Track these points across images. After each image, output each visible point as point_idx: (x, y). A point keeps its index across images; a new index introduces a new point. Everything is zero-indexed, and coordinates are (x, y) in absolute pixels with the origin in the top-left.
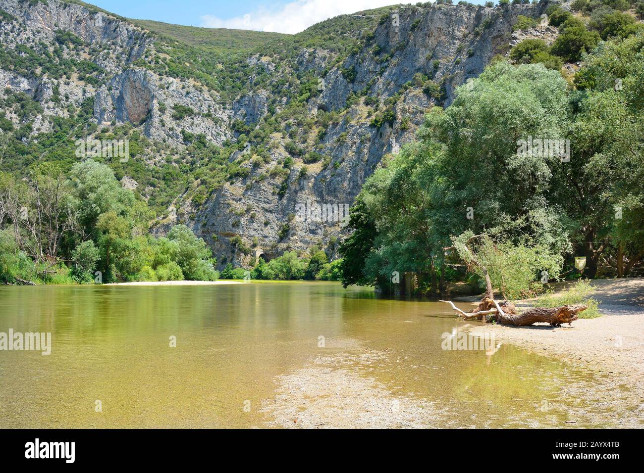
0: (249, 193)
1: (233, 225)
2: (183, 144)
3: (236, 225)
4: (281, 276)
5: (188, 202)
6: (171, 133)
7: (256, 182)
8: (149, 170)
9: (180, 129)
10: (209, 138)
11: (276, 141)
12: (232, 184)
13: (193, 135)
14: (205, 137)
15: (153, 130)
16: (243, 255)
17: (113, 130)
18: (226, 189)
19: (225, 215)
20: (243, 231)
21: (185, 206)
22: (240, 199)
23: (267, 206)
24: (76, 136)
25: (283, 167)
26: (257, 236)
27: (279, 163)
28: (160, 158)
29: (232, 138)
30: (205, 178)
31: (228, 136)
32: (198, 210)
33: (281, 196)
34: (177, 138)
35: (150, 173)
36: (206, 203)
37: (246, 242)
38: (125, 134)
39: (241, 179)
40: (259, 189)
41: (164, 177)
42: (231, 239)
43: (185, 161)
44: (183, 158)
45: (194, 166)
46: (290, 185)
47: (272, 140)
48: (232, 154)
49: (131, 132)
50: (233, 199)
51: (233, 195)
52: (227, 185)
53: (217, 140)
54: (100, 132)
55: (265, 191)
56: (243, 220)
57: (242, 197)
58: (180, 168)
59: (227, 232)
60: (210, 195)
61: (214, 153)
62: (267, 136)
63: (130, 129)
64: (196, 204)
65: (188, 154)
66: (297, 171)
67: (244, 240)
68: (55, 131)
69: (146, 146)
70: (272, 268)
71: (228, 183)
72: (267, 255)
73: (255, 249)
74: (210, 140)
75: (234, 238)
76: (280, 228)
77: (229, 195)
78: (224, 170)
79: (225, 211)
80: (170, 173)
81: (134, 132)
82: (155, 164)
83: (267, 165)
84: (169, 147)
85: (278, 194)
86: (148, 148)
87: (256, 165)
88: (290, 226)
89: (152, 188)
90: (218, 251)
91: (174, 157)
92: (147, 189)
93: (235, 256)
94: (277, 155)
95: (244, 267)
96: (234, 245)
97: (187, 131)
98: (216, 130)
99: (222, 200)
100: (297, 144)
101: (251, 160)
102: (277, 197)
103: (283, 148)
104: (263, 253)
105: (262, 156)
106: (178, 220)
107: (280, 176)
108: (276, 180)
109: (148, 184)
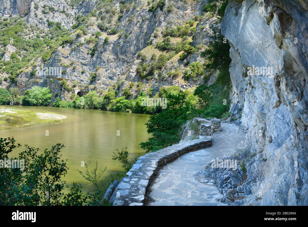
0: (73, 53)
1: (62, 73)
2: (47, 27)
3: (64, 73)
5: (40, 59)
6: (41, 21)
7: (77, 46)
8: (25, 41)
9: (46, 19)
10: (63, 24)
11: (92, 22)
12: (63, 47)
13: (54, 23)
14: (60, 24)
15: (30, 19)
16: (66, 92)
17: (10, 19)
18: (60, 51)
20: (68, 77)
21: (37, 61)
22: (67, 57)
23: (83, 62)
25: (95, 38)
26: (76, 80)
27: (93, 35)
31: (74, 23)
32: (45, 64)
33: (93, 55)
34: (44, 24)
35: (25, 43)
36: (49, 59)
37: (69, 84)
38: (15, 21)
39: (69, 44)
40: (79, 51)
41: (34, 46)
42: (60, 82)
43: (47, 37)
44: (47, 35)
46: (98, 48)
47: (90, 21)
48: (69, 31)
50: (63, 57)
51: (63, 54)
52: (60, 48)
53: (67, 26)
54: (2, 21)
55: (83, 52)
56: (68, 70)
57: (69, 55)
58: (44, 40)
60: (52, 54)
64: (44, 60)
65: (50, 33)
66: (102, 39)
67: (68, 82)
69: (25, 28)
71: (61, 47)
72: (82, 92)
73: (75, 88)
74: (64, 26)
75: (62, 81)
76: (91, 76)
77: (60, 54)
80: (37, 43)
81: (20, 20)
82: (29, 38)
83: (85, 36)
84: (39, 29)
85: (91, 54)
86: (26, 29)
87: (78, 36)
88: (97, 74)
89: (25, 52)
90: (53, 89)
91: (41, 35)
92: (22, 52)
93: (62, 92)
94: (92, 30)
95: (67, 100)
96: (62, 86)
97: (50, 20)
98: (67, 20)
99: (56, 58)
100: (105, 24)
101: (76, 33)
102: (90, 56)
103: (96, 26)
104: (80, 91)
105: (82, 30)
106: (33, 70)
107: (93, 43)
108: (90, 45)
109: (23, 49)
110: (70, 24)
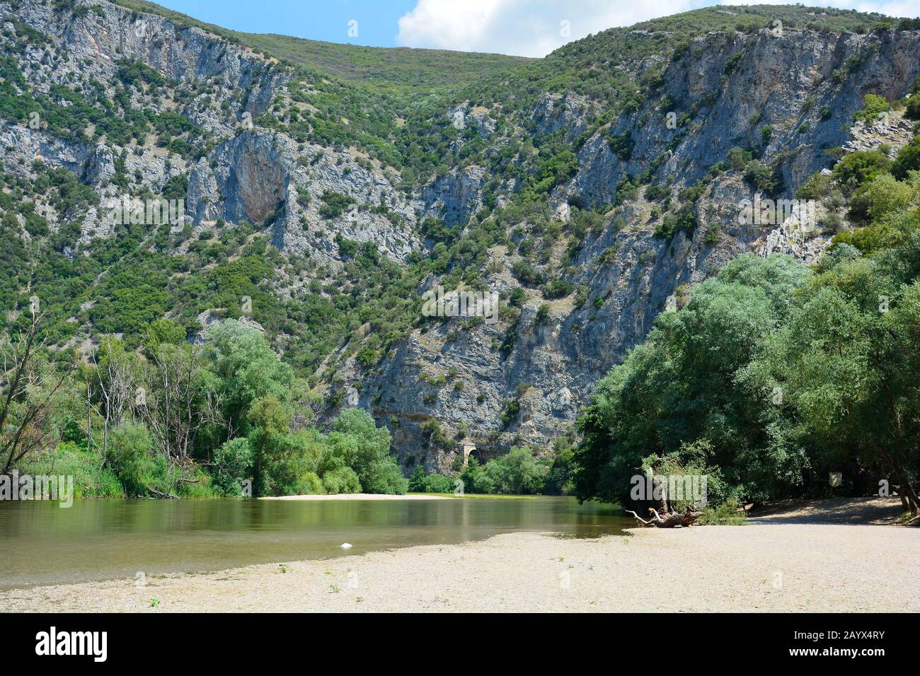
0: (452, 348)
1: (426, 402)
2: (338, 260)
3: (431, 401)
4: (505, 487)
5: (350, 361)
6: (318, 240)
7: (464, 329)
8: (282, 306)
9: (333, 235)
10: (382, 248)
11: (498, 260)
12: (423, 332)
13: (355, 244)
14: (375, 247)
15: (288, 237)
16: (442, 452)
17: (219, 234)
18: (415, 342)
19: (412, 385)
20: (443, 412)
21: (344, 369)
22: (438, 359)
23: (482, 370)
24: (157, 245)
25: (509, 305)
26: (465, 420)
27: (502, 297)
28: (301, 284)
29: (422, 250)
30: (377, 320)
31: (416, 245)
32: (366, 375)
33: (505, 353)
34: (329, 249)
35: (283, 310)
36: (380, 363)
37: (447, 431)
38: (241, 242)
39: (438, 324)
40: (469, 341)
41: (308, 317)
42: (423, 425)
43: (341, 289)
44: (340, 284)
45: (357, 298)
46: (520, 334)
47: (491, 259)
48: (423, 281)
49: (251, 238)
50: (426, 358)
51: (426, 351)
52: (416, 334)
53: (396, 252)
54: (197, 239)
55: (478, 345)
56: (443, 393)
57: (440, 354)
58: (334, 301)
59: (416, 413)
60: (387, 350)
61: (391, 276)
62: (481, 250)
63: (249, 233)
64: (362, 365)
65: (347, 276)
66: (533, 311)
67: (443, 427)
68: (119, 236)
69: (277, 263)
70: (490, 475)
71: (418, 331)
72: (482, 451)
73: (462, 442)
74: (385, 253)
75: (428, 423)
76: (504, 408)
77: (418, 351)
78: (410, 307)
79: (413, 379)
80: (317, 311)
81: (256, 239)
82: (292, 295)
84: (315, 265)
85: (501, 350)
86: (280, 268)
88: (521, 405)
89: (287, 336)
90: (400, 445)
91: (324, 283)
92: (279, 339)
93: (429, 453)
94: (499, 283)
95: (445, 472)
96: (427, 435)
97: (346, 237)
98: (395, 236)
99: (407, 360)
100: (533, 264)
102: (498, 355)
103: (509, 271)
104: (475, 449)
105: (474, 285)
107: (504, 320)
108: (497, 326)
109: (280, 328)
110: (402, 246)
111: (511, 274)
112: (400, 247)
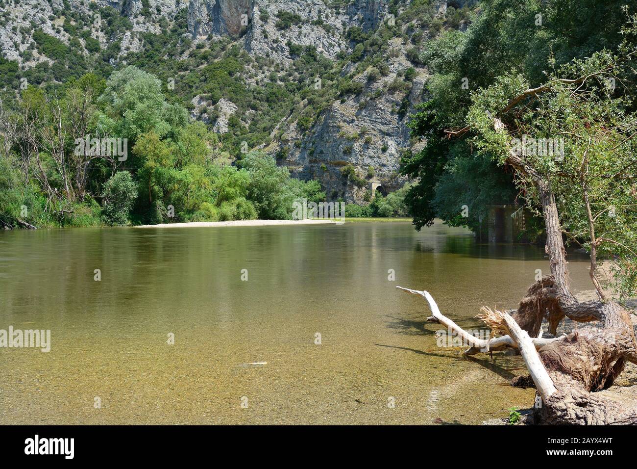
0: (363, 113)
1: (345, 153)
2: (289, 58)
3: (348, 152)
4: (400, 212)
5: (293, 126)
6: (275, 45)
7: (371, 99)
8: (249, 91)
9: (285, 41)
10: (319, 50)
11: (396, 48)
12: (342, 102)
13: (301, 47)
14: (315, 49)
15: (254, 43)
16: (356, 188)
17: (210, 45)
18: (336, 109)
19: (335, 141)
20: (357, 159)
21: (289, 131)
22: (353, 121)
23: (385, 128)
24: (169, 54)
25: (404, 80)
26: (373, 164)
27: (399, 75)
28: (263, 76)
29: (347, 49)
30: (312, 96)
31: (343, 46)
32: (304, 135)
33: (402, 115)
34: (282, 51)
35: (250, 94)
36: (313, 126)
37: (360, 173)
38: (223, 49)
39: (353, 96)
40: (375, 108)
41: (268, 98)
42: (343, 169)
43: (291, 78)
44: (290, 75)
45: (302, 84)
46: (412, 101)
47: (391, 47)
48: (345, 67)
49: (230, 46)
50: (344, 121)
51: (345, 116)
52: (337, 104)
53: (329, 52)
54: (195, 49)
55: (382, 110)
56: (357, 146)
57: (355, 118)
58: (286, 86)
59: (338, 161)
60: (318, 117)
61: (326, 68)
62: (385, 42)
63: (229, 43)
64: (301, 128)
65: (295, 69)
66: (421, 84)
67: (358, 170)
68: (146, 49)
69: (247, 62)
70: (390, 203)
71: (339, 102)
72: (385, 187)
73: (371, 181)
74: (321, 52)
75: (346, 168)
76: (401, 155)
77: (339, 116)
78: (334, 86)
79: (335, 136)
80: (274, 93)
81: (233, 46)
82: (257, 83)
83: (384, 78)
84: (273, 63)
85: (398, 113)
86: (248, 65)
87: (371, 79)
88: (413, 152)
89: (253, 112)
90: (327, 183)
91: (279, 75)
92: (247, 113)
93: (347, 189)
94: (396, 65)
95: (358, 202)
96: (346, 176)
97: (294, 42)
98: (328, 40)
99: (331, 123)
100: (421, 50)
101: (365, 73)
102: (397, 117)
103: (404, 56)
104: (380, 185)
105: (378, 67)
106: (282, 148)
107: (400, 91)
108: (395, 95)
109: (248, 106)
110: (333, 47)
111: (405, 58)
112: (332, 48)
